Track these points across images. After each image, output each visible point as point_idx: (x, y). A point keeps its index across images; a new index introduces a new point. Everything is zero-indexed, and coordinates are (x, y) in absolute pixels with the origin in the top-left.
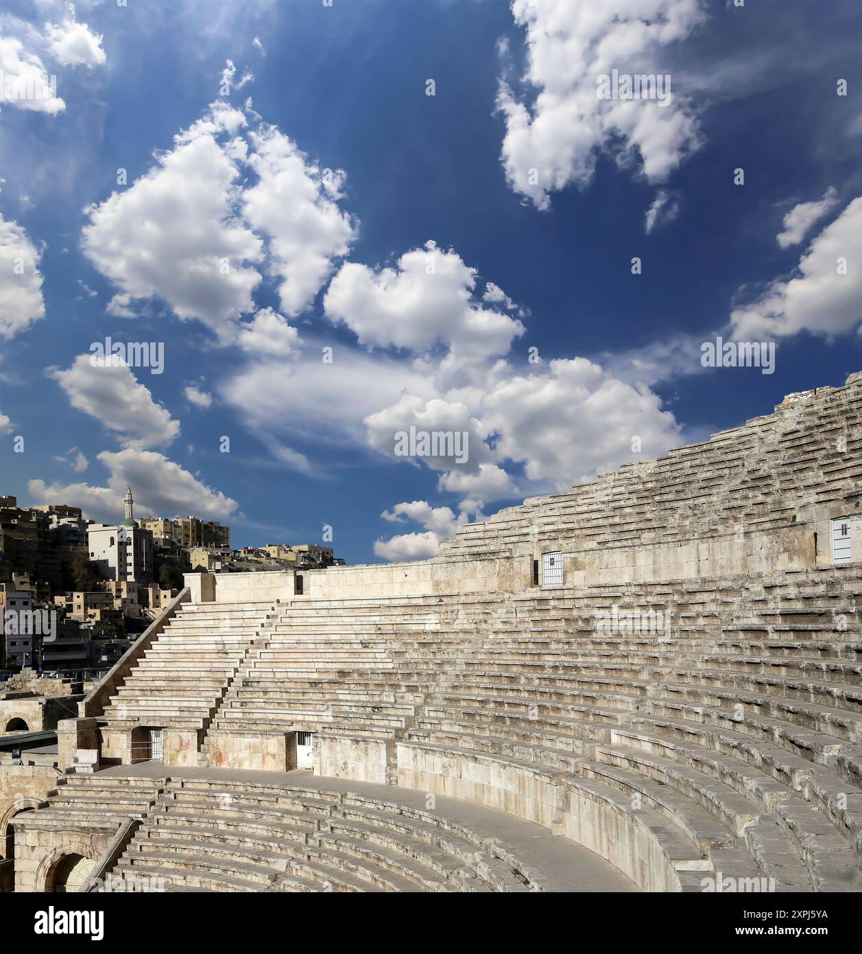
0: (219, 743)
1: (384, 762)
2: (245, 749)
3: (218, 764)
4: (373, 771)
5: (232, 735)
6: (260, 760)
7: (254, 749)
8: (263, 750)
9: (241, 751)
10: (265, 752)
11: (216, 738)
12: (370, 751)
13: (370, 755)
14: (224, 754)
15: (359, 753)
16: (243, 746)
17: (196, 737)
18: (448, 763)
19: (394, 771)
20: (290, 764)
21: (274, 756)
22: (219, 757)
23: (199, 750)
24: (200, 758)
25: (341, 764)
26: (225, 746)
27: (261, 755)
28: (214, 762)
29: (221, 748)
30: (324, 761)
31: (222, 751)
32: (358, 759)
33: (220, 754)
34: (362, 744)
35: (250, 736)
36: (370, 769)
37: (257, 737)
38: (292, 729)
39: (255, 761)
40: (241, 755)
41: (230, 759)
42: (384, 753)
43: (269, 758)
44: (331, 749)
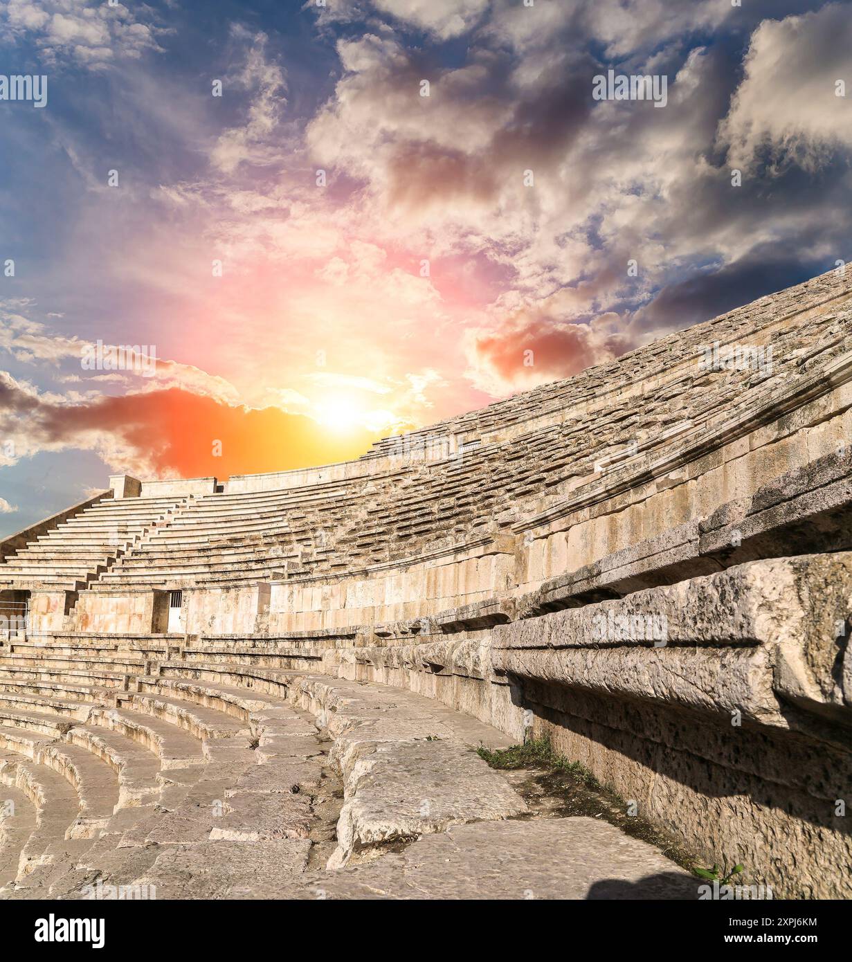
0: (87, 605)
1: (255, 610)
2: (112, 610)
3: (84, 627)
4: (242, 622)
5: (101, 595)
6: (126, 621)
7: (120, 610)
8: (130, 610)
9: (107, 613)
10: (132, 612)
11: (86, 600)
12: (241, 599)
13: (240, 603)
14: (90, 617)
15: (229, 602)
16: (111, 607)
17: (64, 599)
18: (329, 593)
19: (265, 619)
20: (158, 626)
21: (140, 616)
22: (85, 621)
23: (67, 612)
24: (66, 621)
25: (208, 620)
26: (92, 608)
27: (126, 616)
28: (80, 625)
29: (88, 610)
30: (190, 617)
31: (89, 614)
32: (227, 611)
33: (87, 617)
34: (232, 591)
35: (118, 595)
36: (239, 620)
37: (126, 597)
38: (164, 588)
39: (121, 623)
40: (108, 617)
41: (97, 620)
42: (256, 597)
43: (135, 619)
44: (199, 602)
